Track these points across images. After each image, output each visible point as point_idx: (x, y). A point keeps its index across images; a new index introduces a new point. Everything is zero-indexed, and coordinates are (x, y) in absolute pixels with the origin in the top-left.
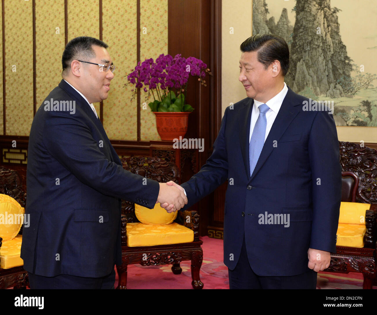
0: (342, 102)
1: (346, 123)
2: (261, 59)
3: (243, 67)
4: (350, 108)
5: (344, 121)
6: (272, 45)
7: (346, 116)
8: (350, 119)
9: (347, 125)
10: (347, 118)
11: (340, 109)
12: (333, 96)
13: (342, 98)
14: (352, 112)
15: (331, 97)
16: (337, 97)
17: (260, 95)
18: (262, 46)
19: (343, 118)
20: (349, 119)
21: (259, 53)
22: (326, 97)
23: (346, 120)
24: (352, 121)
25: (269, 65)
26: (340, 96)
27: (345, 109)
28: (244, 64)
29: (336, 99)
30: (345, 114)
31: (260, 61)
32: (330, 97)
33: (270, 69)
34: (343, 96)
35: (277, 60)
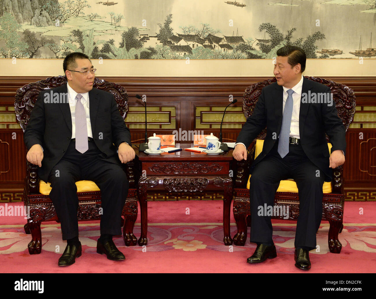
0: (50, 31)
1: (56, 55)
2: (290, 62)
3: (277, 65)
4: (60, 38)
5: (54, 53)
6: (297, 54)
7: (55, 47)
8: (60, 50)
9: (57, 57)
10: (56, 49)
11: (48, 39)
12: (39, 25)
13: (50, 26)
14: (62, 43)
15: (37, 26)
16: (43, 25)
17: (287, 84)
18: (291, 53)
19: (52, 49)
20: (58, 50)
21: (289, 58)
22: (31, 25)
23: (56, 51)
24: (62, 53)
25: (294, 66)
26: (47, 25)
27: (54, 40)
28: (279, 63)
29: (43, 27)
30: (53, 44)
31: (289, 63)
32: (35, 26)
33: (295, 69)
34: (51, 25)
35: (299, 64)
